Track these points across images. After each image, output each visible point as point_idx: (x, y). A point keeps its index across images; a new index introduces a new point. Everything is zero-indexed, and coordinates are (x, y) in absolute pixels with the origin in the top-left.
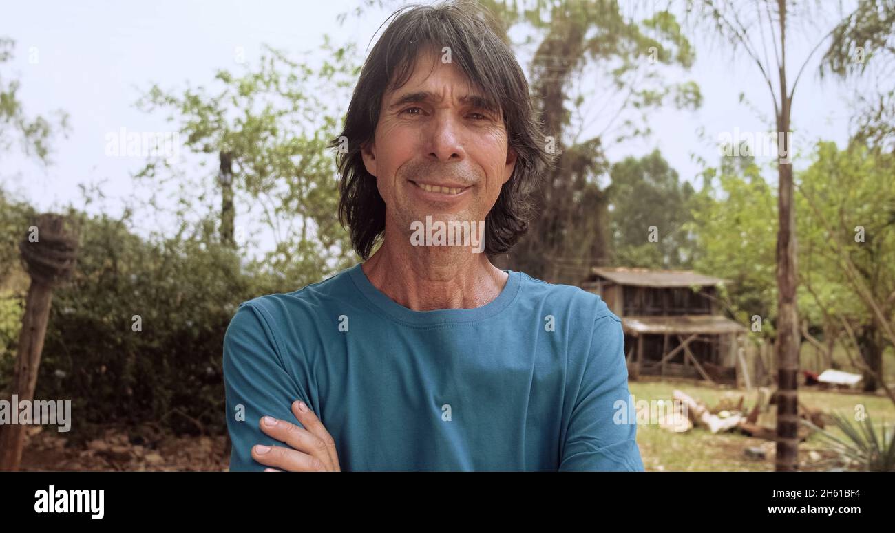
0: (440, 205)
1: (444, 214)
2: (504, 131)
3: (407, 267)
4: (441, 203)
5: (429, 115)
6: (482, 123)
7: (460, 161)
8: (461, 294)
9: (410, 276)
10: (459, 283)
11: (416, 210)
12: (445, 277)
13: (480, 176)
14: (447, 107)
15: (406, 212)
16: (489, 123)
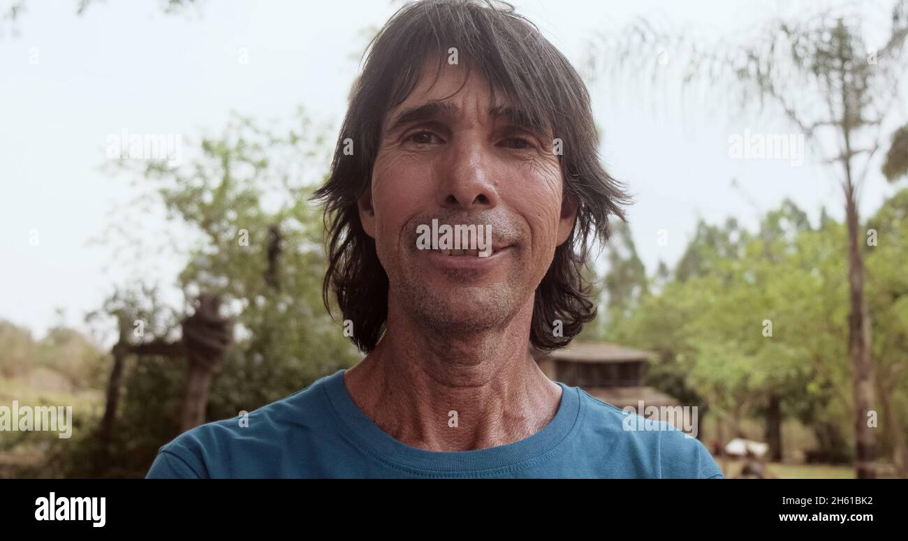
0: (465, 275)
1: (470, 289)
2: (557, 166)
3: (416, 367)
4: (465, 270)
5: (445, 142)
6: (524, 153)
7: (491, 208)
8: (502, 407)
9: (422, 379)
10: (497, 388)
11: (428, 286)
12: (476, 380)
13: (523, 230)
14: (471, 127)
15: (414, 289)
16: (535, 153)
